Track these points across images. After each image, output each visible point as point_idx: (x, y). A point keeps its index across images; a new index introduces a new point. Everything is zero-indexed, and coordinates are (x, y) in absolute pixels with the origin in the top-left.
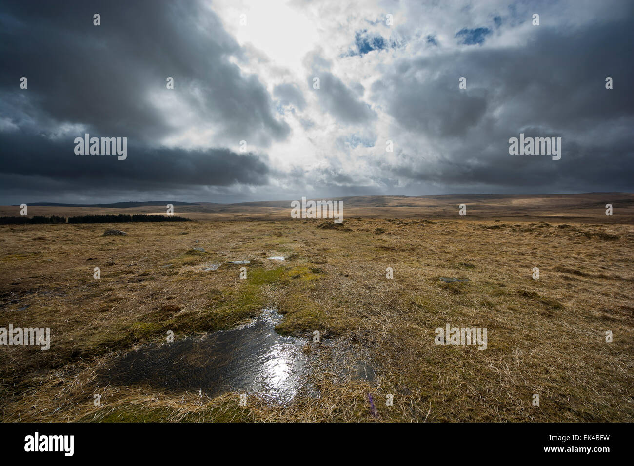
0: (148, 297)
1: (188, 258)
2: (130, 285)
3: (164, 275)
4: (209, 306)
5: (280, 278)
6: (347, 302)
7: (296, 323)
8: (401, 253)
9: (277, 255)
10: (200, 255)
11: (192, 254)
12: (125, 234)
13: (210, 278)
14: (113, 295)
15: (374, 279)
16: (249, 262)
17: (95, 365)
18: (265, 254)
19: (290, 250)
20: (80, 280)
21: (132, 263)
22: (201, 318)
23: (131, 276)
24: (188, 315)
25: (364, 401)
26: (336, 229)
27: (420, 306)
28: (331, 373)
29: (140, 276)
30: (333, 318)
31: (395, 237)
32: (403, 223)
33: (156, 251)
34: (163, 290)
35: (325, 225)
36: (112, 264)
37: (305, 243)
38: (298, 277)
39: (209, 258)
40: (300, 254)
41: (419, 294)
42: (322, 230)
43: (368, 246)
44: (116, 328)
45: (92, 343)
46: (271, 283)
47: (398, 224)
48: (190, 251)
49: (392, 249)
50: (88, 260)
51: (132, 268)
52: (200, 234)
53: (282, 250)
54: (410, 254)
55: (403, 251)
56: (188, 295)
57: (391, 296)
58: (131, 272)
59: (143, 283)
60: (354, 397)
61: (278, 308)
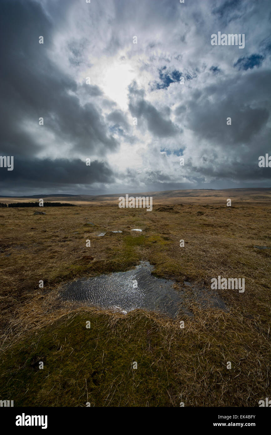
0: (72, 251)
1: (86, 229)
2: (60, 244)
3: (76, 238)
4: (108, 257)
5: (144, 242)
6: (192, 259)
7: (164, 271)
8: (219, 229)
9: (136, 228)
10: (92, 227)
11: (87, 226)
12: (45, 214)
13: (103, 241)
14: (53, 249)
15: (206, 245)
16: (122, 232)
17: (57, 288)
18: (129, 227)
19: (144, 225)
20: (32, 240)
21: (56, 231)
22: (107, 264)
23: (58, 238)
24: (99, 262)
25: (223, 320)
26: (169, 211)
27: (244, 264)
28: (196, 302)
29: (63, 238)
30: (187, 269)
31: (212, 217)
32: (214, 208)
33: (66, 224)
34: (79, 247)
35: (161, 209)
36: (45, 231)
37: (152, 221)
38: (156, 242)
39: (97, 229)
40: (150, 227)
41: (241, 256)
42: (159, 213)
43: (194, 223)
44: (62, 268)
45: (52, 276)
46: (139, 245)
47: (211, 209)
48: (85, 224)
49: (212, 226)
50: (31, 229)
51: (57, 234)
52: (86, 214)
53: (139, 225)
54: (226, 229)
55: (220, 227)
56: (94, 250)
57: (222, 257)
58: (57, 236)
59: (66, 243)
60: (216, 318)
61: (149, 261)
